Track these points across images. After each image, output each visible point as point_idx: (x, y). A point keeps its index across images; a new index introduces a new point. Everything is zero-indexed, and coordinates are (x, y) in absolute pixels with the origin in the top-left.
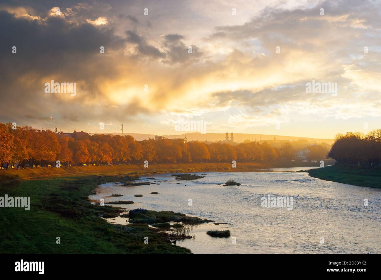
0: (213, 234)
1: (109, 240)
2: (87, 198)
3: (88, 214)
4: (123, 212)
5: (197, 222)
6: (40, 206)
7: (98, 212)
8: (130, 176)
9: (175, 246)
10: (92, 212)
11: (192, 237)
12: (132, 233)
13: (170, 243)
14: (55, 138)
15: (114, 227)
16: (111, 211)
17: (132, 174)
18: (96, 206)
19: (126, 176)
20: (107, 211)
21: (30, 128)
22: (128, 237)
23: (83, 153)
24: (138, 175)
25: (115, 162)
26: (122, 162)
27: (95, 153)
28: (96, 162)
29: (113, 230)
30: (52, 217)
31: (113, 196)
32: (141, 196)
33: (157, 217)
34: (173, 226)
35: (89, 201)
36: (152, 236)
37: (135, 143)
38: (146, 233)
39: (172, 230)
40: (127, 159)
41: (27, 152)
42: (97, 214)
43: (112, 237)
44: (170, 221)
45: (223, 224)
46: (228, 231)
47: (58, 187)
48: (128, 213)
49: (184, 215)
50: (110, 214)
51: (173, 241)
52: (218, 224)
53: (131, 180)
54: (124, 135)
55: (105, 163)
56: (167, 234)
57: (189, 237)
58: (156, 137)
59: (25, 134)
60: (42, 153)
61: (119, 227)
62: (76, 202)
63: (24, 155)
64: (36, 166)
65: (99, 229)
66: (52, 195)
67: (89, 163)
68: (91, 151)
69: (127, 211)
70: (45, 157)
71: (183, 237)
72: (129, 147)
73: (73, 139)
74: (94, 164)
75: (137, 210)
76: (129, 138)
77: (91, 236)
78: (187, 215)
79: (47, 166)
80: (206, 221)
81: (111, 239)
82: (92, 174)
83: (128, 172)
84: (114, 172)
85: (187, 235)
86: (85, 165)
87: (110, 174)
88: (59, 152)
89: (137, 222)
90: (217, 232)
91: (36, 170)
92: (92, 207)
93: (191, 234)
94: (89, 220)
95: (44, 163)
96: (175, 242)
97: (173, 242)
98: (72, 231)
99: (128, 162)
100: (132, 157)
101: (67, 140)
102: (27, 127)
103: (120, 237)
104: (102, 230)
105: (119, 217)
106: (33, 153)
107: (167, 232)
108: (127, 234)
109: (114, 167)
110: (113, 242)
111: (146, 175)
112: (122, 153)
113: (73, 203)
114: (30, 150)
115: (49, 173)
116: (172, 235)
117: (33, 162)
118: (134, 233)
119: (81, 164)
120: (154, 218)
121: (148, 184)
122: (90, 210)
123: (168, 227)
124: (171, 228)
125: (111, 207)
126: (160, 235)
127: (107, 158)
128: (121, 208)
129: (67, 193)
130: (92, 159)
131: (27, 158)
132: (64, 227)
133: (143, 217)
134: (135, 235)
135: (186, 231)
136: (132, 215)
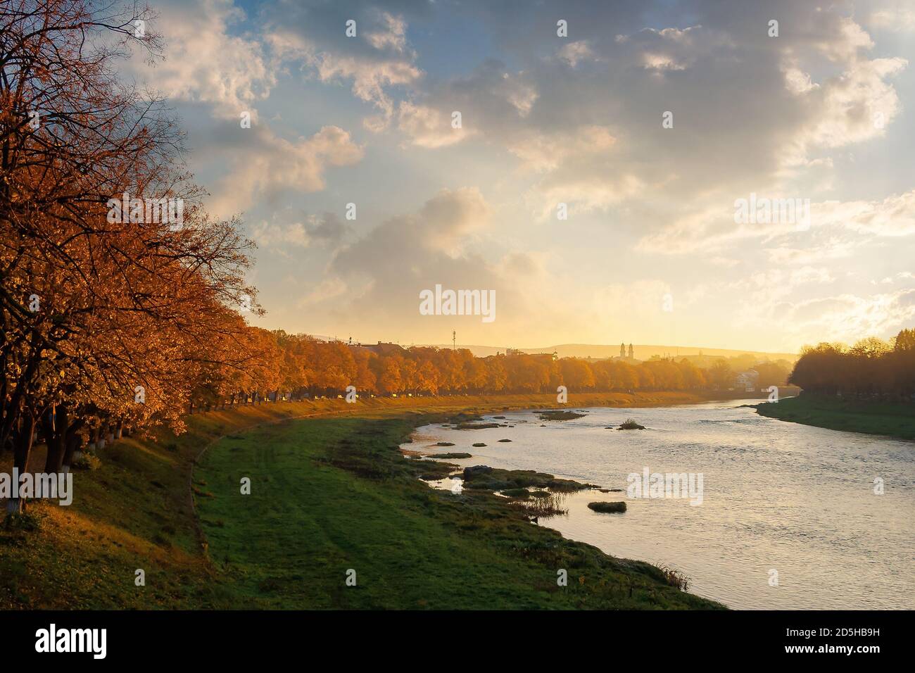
0: (598, 508)
1: (431, 514)
2: (398, 447)
3: (398, 473)
4: (454, 470)
5: (571, 487)
6: (324, 460)
7: (415, 470)
8: (467, 413)
9: (537, 526)
10: (405, 470)
11: (563, 513)
12: (467, 505)
13: (529, 520)
14: (348, 353)
15: (439, 495)
16: (435, 470)
17: (469, 410)
18: (412, 461)
19: (460, 414)
20: (428, 469)
21: (310, 337)
22: (461, 511)
23: (392, 376)
24: (479, 412)
25: (442, 391)
26: (453, 391)
27: (411, 377)
28: (411, 391)
29: (437, 499)
30: (343, 476)
31: (439, 444)
32: (483, 445)
33: (508, 480)
34: (533, 494)
35: (401, 452)
36: (499, 510)
37: (474, 361)
38: (489, 504)
39: (532, 501)
40: (462, 387)
41: (305, 375)
42: (412, 474)
43: (435, 511)
44: (528, 485)
45: (615, 491)
46: (623, 503)
47: (352, 431)
48: (462, 472)
49: (552, 477)
50: (433, 474)
51: (533, 518)
52: (607, 491)
53: (467, 421)
54: (456, 349)
55: (427, 393)
56: (524, 507)
57: (560, 513)
58: (508, 350)
59: (302, 346)
60: (329, 376)
61: (447, 494)
62: (381, 453)
63: (300, 380)
64: (319, 397)
65: (415, 497)
66: (344, 442)
67: (402, 393)
68: (404, 375)
69: (460, 470)
70: (333, 382)
71: (550, 512)
72: (465, 367)
73: (376, 355)
74: (410, 395)
75: (476, 468)
76: (465, 353)
77: (402, 507)
78: (557, 477)
79: (336, 397)
80: (588, 487)
81: (434, 514)
82: (407, 410)
83: (463, 408)
84: (440, 406)
85: (556, 508)
86: (395, 395)
87: (434, 410)
88: (355, 376)
89: (476, 487)
90: (604, 504)
91: (320, 403)
92: (405, 462)
93: (562, 506)
94: (400, 483)
95: (332, 393)
96: (536, 520)
97: (533, 520)
98: (373, 499)
99: (462, 391)
100: (469, 384)
101: (368, 356)
102: (305, 336)
103: (447, 511)
104: (421, 499)
105: (447, 479)
106: (314, 377)
107: (525, 503)
108: (459, 506)
109: (441, 399)
110: (437, 518)
111: (492, 412)
112: (453, 377)
113: (376, 456)
114: (310, 372)
115: (339, 409)
116: (531, 509)
117: (314, 391)
118: (471, 504)
119: (389, 395)
120: (504, 480)
121: (495, 426)
122: (403, 466)
123: (525, 496)
124: (531, 497)
125: (435, 462)
126: (512, 507)
127: (429, 385)
128: (451, 465)
129: (367, 439)
130: (407, 386)
131: (306, 385)
132: (361, 493)
133: (485, 479)
134: (472, 507)
135: (555, 503)
136: (468, 475)
